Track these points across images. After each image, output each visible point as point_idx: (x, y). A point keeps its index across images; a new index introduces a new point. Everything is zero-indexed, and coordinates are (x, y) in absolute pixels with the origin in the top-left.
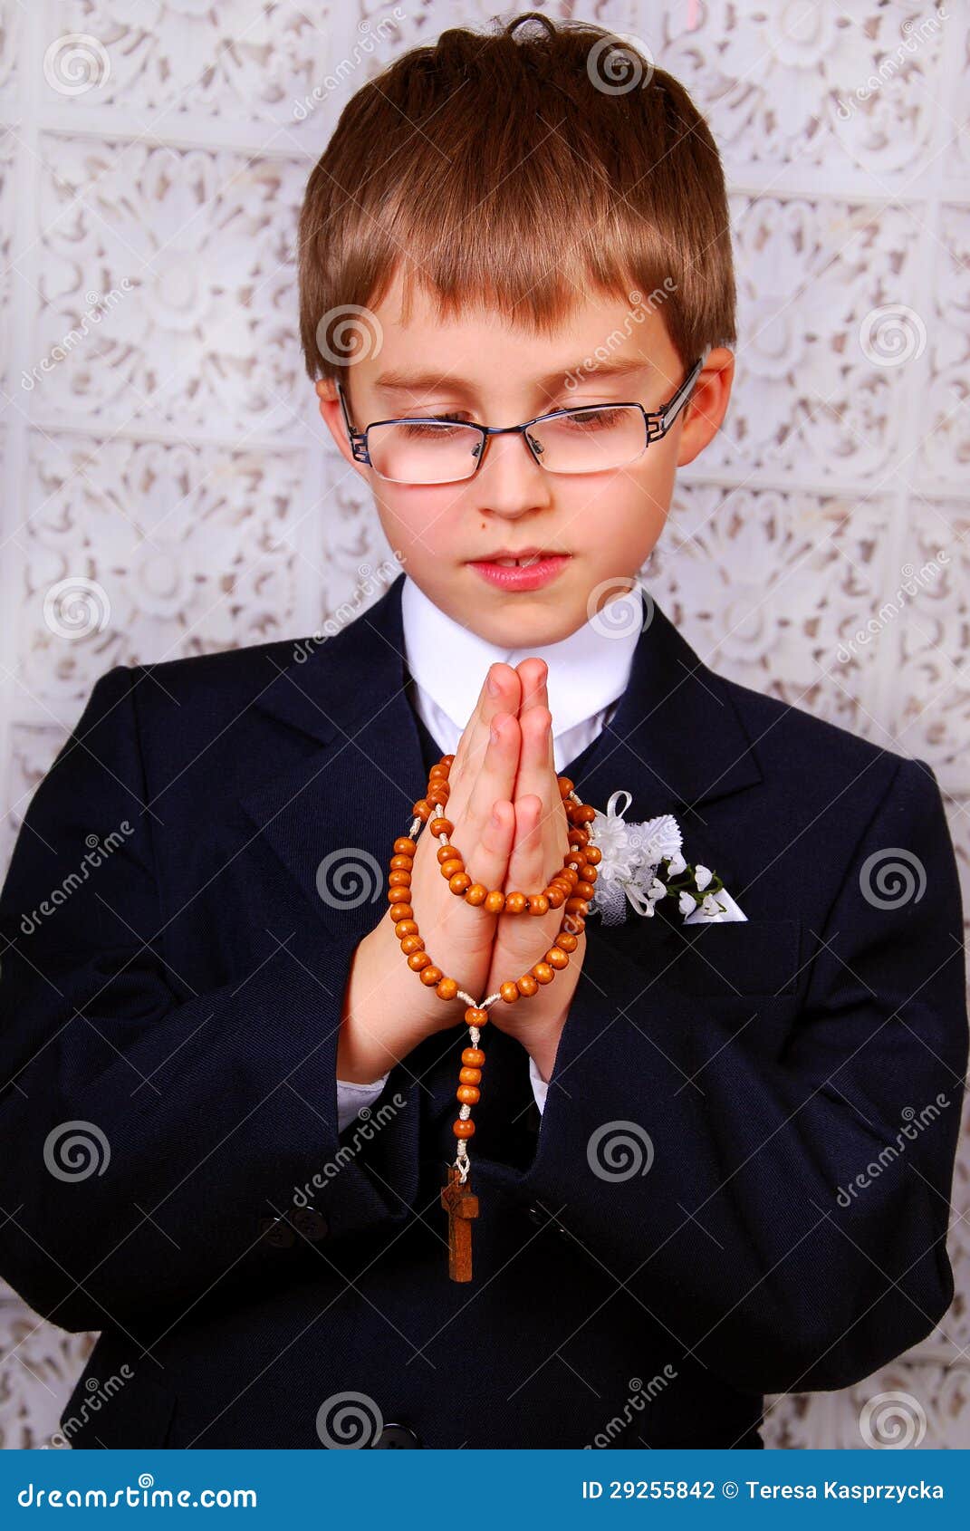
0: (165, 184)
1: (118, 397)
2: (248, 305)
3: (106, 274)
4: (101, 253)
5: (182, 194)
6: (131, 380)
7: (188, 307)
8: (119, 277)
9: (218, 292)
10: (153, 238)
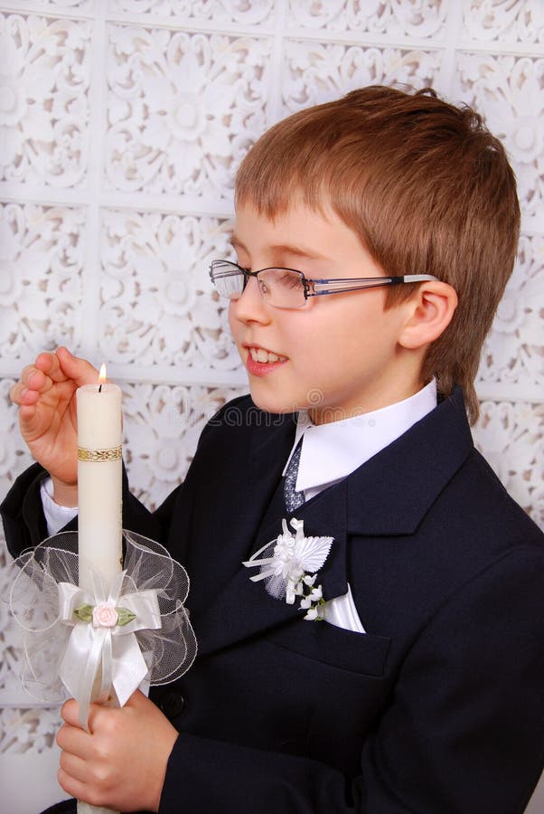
0: (180, 52)
1: (152, 181)
2: (228, 125)
3: (146, 108)
4: (143, 96)
5: (190, 59)
6: (160, 170)
7: (193, 127)
8: (152, 110)
9: (211, 118)
10: (173, 85)
